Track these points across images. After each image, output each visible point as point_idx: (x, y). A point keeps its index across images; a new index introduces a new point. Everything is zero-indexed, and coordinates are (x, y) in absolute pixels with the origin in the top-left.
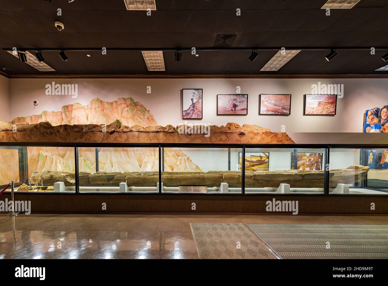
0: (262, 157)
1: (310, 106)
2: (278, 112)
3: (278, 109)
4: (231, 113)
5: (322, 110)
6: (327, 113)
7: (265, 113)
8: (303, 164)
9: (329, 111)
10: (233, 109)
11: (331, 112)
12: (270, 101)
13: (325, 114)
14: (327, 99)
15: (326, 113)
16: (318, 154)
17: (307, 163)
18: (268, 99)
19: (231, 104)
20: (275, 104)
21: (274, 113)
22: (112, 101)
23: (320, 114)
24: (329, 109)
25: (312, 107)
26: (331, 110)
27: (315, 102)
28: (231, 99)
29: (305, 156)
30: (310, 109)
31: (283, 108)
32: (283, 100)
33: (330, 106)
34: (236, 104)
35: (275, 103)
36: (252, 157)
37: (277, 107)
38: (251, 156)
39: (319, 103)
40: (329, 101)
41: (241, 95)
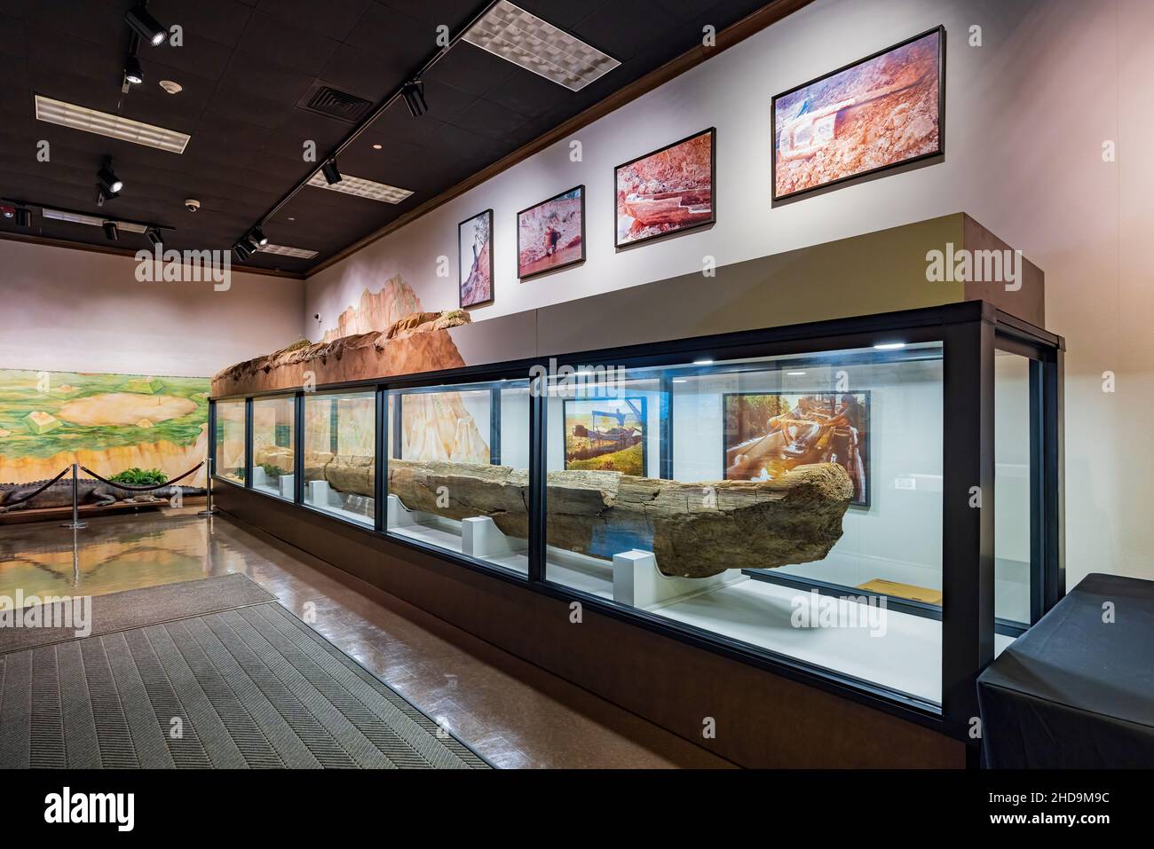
0: (625, 416)
1: (795, 153)
2: (670, 223)
3: (670, 210)
4: (546, 264)
5: (860, 149)
6: (887, 157)
7: (630, 239)
8: (774, 453)
9: (903, 141)
10: (551, 251)
11: (915, 145)
12: (642, 188)
13: (875, 166)
14: (885, 78)
15: (886, 159)
16: (843, 401)
17: (792, 448)
18: (637, 181)
19: (547, 234)
20: (660, 192)
21: (656, 230)
22: (378, 293)
23: (850, 173)
24: (896, 134)
25: (807, 151)
26: (909, 131)
27: (818, 123)
28: (544, 217)
29: (778, 409)
30: (795, 164)
31: (690, 200)
32: (684, 165)
33: (903, 111)
34: (557, 230)
35: (661, 188)
36: (596, 416)
37: (665, 204)
38: (595, 413)
39: (838, 118)
40: (895, 87)
41: (566, 196)
